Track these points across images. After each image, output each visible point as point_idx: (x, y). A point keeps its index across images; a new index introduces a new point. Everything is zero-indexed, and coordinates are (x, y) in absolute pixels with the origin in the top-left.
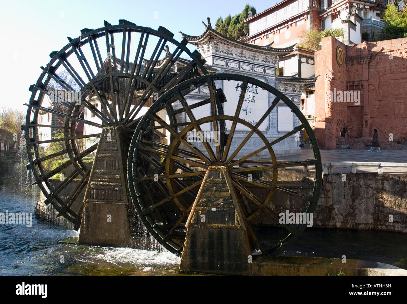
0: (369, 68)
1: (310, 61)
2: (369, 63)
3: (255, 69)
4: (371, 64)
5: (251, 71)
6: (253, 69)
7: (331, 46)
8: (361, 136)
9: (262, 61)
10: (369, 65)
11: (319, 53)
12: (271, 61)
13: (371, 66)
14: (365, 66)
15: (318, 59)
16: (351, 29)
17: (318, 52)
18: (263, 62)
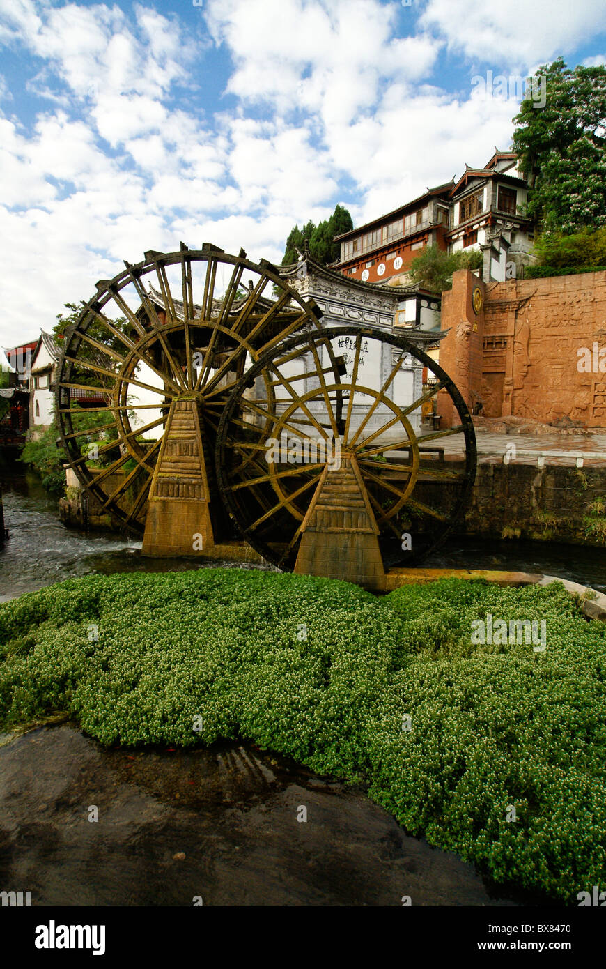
0: (516, 318)
1: (433, 306)
2: (516, 311)
3: (366, 316)
4: (519, 312)
5: (360, 319)
6: (362, 316)
7: (466, 285)
8: (500, 415)
9: (375, 305)
10: (516, 314)
11: (449, 295)
12: (387, 305)
13: (519, 316)
14: (512, 315)
15: (447, 303)
16: (493, 259)
17: (447, 292)
18: (376, 307)
